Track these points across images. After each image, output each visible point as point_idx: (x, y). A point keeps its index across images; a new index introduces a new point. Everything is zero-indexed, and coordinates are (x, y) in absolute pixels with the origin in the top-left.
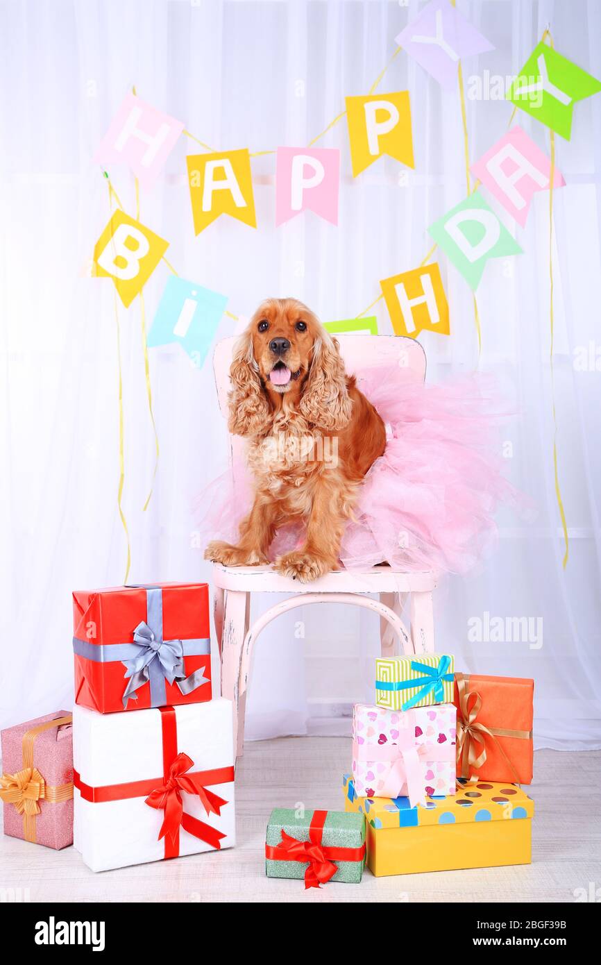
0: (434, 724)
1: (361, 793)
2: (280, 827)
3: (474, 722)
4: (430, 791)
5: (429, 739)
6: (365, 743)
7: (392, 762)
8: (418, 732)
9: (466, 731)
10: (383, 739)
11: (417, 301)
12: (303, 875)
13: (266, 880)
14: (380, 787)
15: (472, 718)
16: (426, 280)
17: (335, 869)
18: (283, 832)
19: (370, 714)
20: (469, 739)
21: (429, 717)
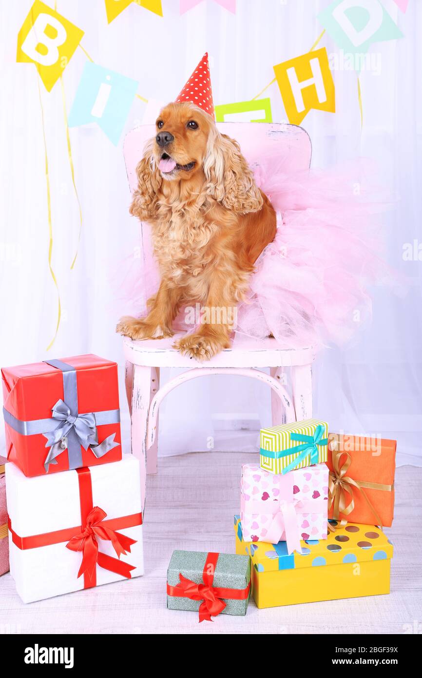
0: (310, 484)
1: (247, 538)
2: (178, 571)
3: (344, 476)
4: (305, 536)
5: (305, 496)
6: (251, 500)
7: (273, 514)
8: (296, 490)
9: (337, 484)
10: (265, 496)
11: (306, 83)
12: (198, 608)
13: (167, 611)
14: (263, 535)
15: (343, 472)
16: (315, 63)
17: (225, 605)
18: (181, 575)
19: (255, 476)
20: (340, 489)
21: (305, 478)
